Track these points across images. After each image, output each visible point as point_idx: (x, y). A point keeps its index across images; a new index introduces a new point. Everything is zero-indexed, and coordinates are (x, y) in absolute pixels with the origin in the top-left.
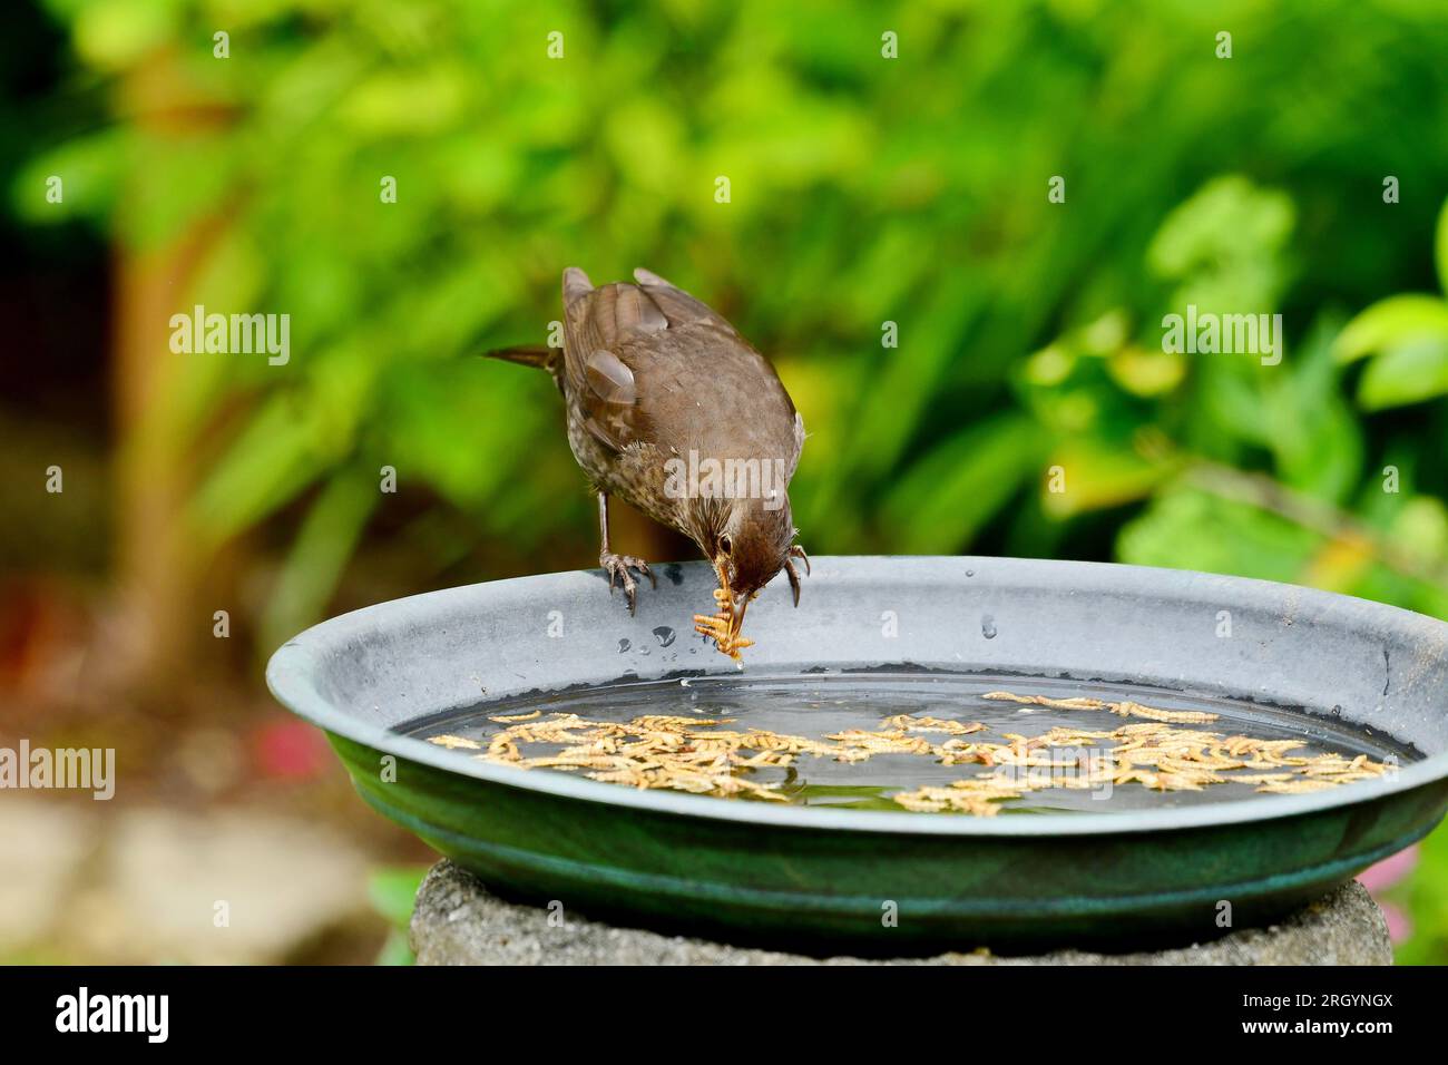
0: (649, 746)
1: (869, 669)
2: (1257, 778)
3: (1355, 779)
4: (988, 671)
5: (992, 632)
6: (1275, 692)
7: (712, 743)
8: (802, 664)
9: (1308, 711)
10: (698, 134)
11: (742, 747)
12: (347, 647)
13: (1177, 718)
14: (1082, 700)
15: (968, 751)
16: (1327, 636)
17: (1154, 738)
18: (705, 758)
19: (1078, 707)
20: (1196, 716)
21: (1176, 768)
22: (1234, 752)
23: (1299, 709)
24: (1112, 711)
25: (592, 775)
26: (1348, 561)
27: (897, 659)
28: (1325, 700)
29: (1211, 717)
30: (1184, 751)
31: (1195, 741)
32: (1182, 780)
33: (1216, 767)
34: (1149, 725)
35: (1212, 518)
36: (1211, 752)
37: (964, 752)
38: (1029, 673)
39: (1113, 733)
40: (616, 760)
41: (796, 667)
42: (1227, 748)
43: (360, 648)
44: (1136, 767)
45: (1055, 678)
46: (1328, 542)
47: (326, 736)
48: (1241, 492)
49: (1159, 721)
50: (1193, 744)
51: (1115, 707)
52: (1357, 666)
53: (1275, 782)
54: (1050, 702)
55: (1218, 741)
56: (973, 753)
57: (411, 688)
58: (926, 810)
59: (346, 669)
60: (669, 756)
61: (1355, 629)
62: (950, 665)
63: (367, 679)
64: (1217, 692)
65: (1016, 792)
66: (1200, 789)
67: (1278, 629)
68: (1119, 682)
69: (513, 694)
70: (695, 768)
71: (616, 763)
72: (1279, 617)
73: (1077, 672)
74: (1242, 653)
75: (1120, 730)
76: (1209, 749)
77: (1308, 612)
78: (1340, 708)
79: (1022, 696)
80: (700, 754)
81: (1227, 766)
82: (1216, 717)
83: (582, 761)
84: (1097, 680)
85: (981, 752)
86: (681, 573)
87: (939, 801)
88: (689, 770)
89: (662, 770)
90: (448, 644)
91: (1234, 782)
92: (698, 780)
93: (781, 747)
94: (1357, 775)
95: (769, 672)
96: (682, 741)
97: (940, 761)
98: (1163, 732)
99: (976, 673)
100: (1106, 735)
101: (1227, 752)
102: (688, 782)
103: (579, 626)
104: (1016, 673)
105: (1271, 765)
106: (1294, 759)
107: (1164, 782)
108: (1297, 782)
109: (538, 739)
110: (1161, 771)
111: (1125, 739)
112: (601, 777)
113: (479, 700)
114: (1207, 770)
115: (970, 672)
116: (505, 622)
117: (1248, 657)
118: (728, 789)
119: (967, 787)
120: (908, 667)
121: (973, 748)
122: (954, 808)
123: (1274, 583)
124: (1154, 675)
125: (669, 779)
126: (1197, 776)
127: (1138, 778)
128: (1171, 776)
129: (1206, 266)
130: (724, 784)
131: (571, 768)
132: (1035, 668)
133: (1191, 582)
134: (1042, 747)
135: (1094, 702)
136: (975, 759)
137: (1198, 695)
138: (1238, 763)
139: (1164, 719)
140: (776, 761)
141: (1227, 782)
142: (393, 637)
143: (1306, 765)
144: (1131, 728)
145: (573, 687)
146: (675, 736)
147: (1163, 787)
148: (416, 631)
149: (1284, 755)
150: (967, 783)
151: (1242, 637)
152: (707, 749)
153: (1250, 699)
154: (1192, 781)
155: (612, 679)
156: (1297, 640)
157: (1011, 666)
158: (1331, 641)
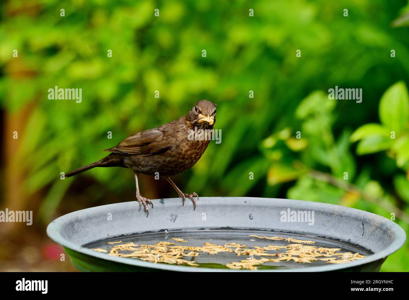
0: (159, 251)
1: (217, 229)
2: (327, 259)
3: (355, 260)
4: (251, 229)
5: (252, 218)
6: (332, 235)
7: (176, 249)
8: (198, 227)
9: (341, 241)
10: (168, 80)
11: (185, 250)
12: (69, 223)
13: (304, 242)
14: (277, 237)
15: (244, 251)
16: (346, 219)
17: (298, 248)
18: (175, 254)
19: (276, 239)
20: (309, 242)
21: (304, 256)
22: (321, 252)
23: (338, 240)
24: (286, 240)
25: (142, 259)
26: (352, 198)
27: (225, 226)
28: (346, 237)
29: (313, 242)
30: (307, 252)
31: (310, 249)
32: (305, 260)
33: (315, 256)
34: (297, 244)
35: (314, 187)
36: (314, 252)
37: (243, 252)
38: (262, 230)
39: (286, 247)
40: (149, 255)
41: (196, 228)
42: (319, 251)
43: (73, 223)
44: (293, 256)
45: (270, 231)
46: (347, 193)
47: (64, 248)
48: (322, 178)
49: (299, 243)
50: (309, 250)
51: (287, 239)
52: (355, 228)
53: (332, 260)
54: (268, 238)
55: (316, 249)
56: (246, 252)
57: (88, 234)
58: (236, 269)
59: (69, 229)
60: (164, 253)
61: (354, 217)
62: (240, 227)
63: (75, 232)
64: (315, 235)
65: (259, 263)
66: (310, 262)
67: (332, 217)
68: (288, 232)
69: (116, 236)
70: (171, 257)
71: (149, 256)
72: (333, 214)
73: (276, 229)
74: (322, 224)
75: (288, 246)
76: (313, 251)
77: (341, 213)
78: (350, 240)
79: (260, 236)
80: (173, 253)
81: (319, 256)
82: (315, 242)
83: (139, 255)
84: (282, 232)
85: (248, 252)
86: (164, 202)
87: (238, 266)
88: (170, 257)
89: (162, 257)
90: (98, 222)
91: (321, 260)
92: (171, 260)
93: (195, 250)
94: (356, 258)
95: (189, 229)
96: (167, 249)
97: (237, 254)
98: (300, 246)
99: (247, 230)
100: (284, 247)
101: (319, 252)
102: (169, 261)
103: (135, 217)
104: (259, 230)
105: (331, 256)
106: (338, 254)
107: (300, 260)
108: (339, 260)
109: (124, 250)
110: (300, 257)
111: (290, 248)
112: (144, 259)
113: (107, 238)
114: (312, 257)
115: (245, 230)
116: (114, 216)
117: (324, 225)
118: (180, 263)
119: (245, 262)
120: (228, 228)
121: (246, 250)
122: (243, 268)
123: (331, 204)
124: (298, 230)
125: (164, 260)
126: (310, 259)
127: (293, 259)
128: (302, 258)
129: (312, 116)
130: (179, 261)
131: (136, 257)
132: (264, 228)
133: (308, 204)
134: (265, 250)
135: (280, 238)
136: (247, 254)
137: (310, 236)
138: (322, 255)
139: (300, 242)
140: (195, 255)
141: (318, 260)
142: (83, 220)
143: (342, 255)
144: (291, 245)
145: (134, 234)
146: (165, 248)
147: (300, 262)
148: (89, 218)
149: (335, 253)
150: (245, 261)
151: (322, 219)
152: (175, 251)
153: (324, 237)
154: (308, 260)
155: (144, 232)
156: (338, 220)
157: (257, 228)
158: (347, 221)
